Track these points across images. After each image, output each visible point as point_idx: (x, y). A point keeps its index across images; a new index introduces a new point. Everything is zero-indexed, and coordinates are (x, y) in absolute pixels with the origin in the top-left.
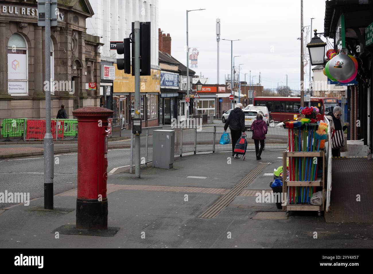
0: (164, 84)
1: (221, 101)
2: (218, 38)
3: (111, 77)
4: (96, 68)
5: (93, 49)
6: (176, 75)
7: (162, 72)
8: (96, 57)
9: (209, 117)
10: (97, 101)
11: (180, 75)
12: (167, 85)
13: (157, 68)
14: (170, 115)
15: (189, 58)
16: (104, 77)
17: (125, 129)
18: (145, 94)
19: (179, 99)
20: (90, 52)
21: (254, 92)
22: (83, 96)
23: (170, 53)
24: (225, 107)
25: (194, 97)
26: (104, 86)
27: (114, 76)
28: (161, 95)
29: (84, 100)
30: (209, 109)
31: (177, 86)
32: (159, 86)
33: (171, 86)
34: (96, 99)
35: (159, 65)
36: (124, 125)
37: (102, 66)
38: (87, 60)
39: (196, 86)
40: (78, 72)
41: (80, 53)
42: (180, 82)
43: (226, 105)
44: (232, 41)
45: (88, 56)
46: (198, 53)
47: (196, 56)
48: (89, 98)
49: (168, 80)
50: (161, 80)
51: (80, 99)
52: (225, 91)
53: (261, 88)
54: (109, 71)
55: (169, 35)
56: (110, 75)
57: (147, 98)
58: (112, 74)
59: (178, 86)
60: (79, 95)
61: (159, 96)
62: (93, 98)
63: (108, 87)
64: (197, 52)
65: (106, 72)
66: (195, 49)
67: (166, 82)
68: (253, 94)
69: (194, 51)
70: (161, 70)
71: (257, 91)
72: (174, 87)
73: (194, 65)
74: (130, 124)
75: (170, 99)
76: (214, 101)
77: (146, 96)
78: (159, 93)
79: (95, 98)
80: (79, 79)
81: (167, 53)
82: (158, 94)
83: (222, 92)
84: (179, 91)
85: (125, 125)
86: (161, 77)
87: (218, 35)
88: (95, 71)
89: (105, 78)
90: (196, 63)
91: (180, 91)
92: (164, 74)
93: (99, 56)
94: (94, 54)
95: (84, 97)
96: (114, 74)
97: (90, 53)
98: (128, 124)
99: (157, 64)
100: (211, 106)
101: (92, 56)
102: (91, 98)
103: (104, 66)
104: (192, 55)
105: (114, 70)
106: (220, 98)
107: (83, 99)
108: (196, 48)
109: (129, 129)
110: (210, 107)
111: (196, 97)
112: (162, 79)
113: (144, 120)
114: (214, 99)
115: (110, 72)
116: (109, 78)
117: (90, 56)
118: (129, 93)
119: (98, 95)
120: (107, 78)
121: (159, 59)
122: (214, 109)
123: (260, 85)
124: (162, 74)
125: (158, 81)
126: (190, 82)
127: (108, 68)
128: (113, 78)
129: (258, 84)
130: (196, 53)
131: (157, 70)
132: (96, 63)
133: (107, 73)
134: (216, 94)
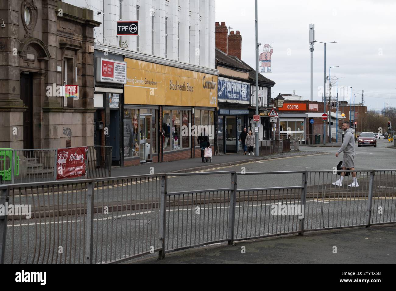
0: (224, 96)
1: (312, 121)
2: (312, 47)
3: (119, 78)
4: (84, 63)
5: (78, 30)
6: (244, 84)
7: (220, 78)
8: (85, 44)
9: (292, 143)
10: (87, 117)
11: (250, 85)
12: (230, 97)
13: (213, 72)
14: (236, 140)
15: (259, 58)
16: (102, 77)
17: (151, 161)
18: (190, 109)
19: (250, 118)
20: (73, 35)
21: (356, 113)
22: (50, 107)
23: (240, 56)
24: (318, 129)
25: (270, 115)
26: (104, 94)
27: (125, 78)
28: (219, 112)
29: (50, 114)
30: (296, 132)
31: (247, 100)
32: (216, 98)
33: (236, 99)
34: (85, 114)
35: (216, 68)
36: (149, 155)
37: (98, 59)
38: (63, 47)
39: (276, 101)
40: (40, 65)
41: (46, 32)
42: (251, 95)
43: (320, 128)
44: (325, 44)
45: (66, 40)
46: (272, 51)
47: (269, 54)
48: (67, 111)
49: (231, 90)
50: (219, 90)
51: (44, 112)
52: (318, 110)
53: (364, 108)
54: (114, 69)
55: (239, 33)
56: (114, 76)
57: (194, 114)
58: (121, 74)
59: (249, 100)
60: (42, 106)
61: (216, 113)
62: (76, 111)
63: (114, 94)
64: (270, 49)
65: (106, 69)
66: (267, 46)
67: (229, 94)
68: (354, 115)
69: (266, 48)
70: (218, 76)
71: (359, 112)
72: (242, 101)
73: (266, 68)
74: (160, 154)
75: (236, 117)
76: (302, 122)
77: (192, 111)
78: (217, 109)
79: (83, 112)
80: (43, 77)
81: (236, 57)
82: (214, 110)
83: (314, 111)
84: (250, 108)
85: (151, 156)
86: (219, 87)
87: (312, 43)
88: (83, 67)
89: (102, 79)
90: (268, 66)
91: (252, 107)
92: (224, 82)
93: (93, 43)
94: (82, 38)
95: (50, 109)
96: (125, 75)
97: (71, 36)
98: (157, 153)
99: (213, 67)
100: (299, 128)
101: (78, 41)
102: (73, 111)
103: (102, 59)
104: (263, 55)
105: (125, 68)
106: (311, 118)
107: (49, 112)
108: (269, 44)
109: (159, 161)
110: (297, 130)
111: (273, 115)
112: (221, 89)
113: (189, 147)
114: (303, 120)
115: (116, 70)
116: (113, 80)
117: (71, 41)
118: (159, 106)
119: (88, 107)
120: (110, 79)
121: (216, 60)
122: (303, 132)
123: (363, 106)
124: (221, 82)
125: (214, 91)
126: (268, 96)
127: (112, 64)
128: (123, 81)
129: (360, 104)
130: (269, 51)
131: (211, 76)
132: (84, 53)
133: (108, 71)
134: (306, 113)
